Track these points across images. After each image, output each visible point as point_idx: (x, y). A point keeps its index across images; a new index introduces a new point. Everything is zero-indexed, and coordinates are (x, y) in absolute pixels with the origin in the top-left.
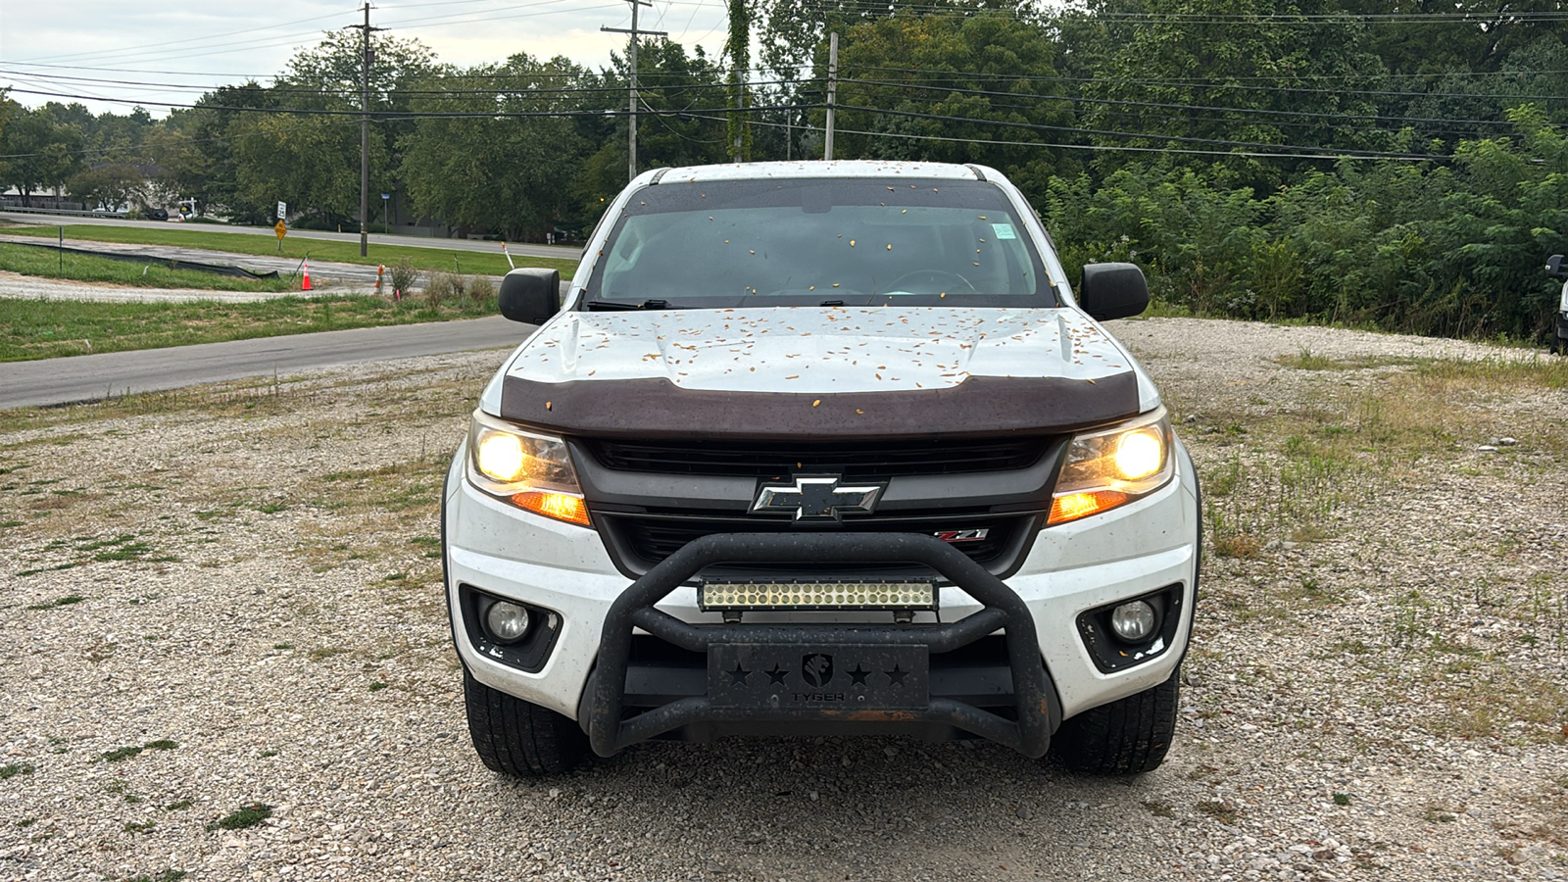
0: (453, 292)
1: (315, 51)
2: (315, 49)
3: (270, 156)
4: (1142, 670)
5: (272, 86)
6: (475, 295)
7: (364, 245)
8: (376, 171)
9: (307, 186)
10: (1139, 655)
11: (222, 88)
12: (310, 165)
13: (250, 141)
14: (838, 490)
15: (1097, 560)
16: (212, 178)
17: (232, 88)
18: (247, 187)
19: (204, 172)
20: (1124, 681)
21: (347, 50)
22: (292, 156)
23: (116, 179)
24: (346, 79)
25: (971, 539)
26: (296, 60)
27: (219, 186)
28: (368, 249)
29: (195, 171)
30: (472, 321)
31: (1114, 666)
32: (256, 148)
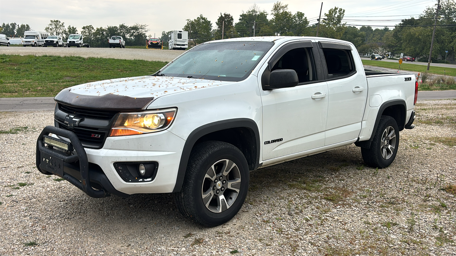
0: (441, 82)
1: (433, 7)
2: (433, 6)
3: (412, 39)
4: (142, 184)
5: (418, 18)
6: (448, 83)
7: (429, 67)
8: (446, 44)
9: (423, 49)
10: (141, 180)
11: (403, 20)
12: (425, 42)
13: (407, 35)
14: (74, 119)
15: (123, 149)
16: (396, 46)
17: (406, 20)
18: (405, 49)
19: (395, 45)
20: (134, 186)
21: (444, 6)
22: (419, 40)
23: (371, 47)
24: (442, 15)
25: (98, 137)
26: (426, 10)
27: (398, 49)
28: (430, 67)
29: (392, 44)
30: (442, 91)
31: (130, 181)
32: (409, 37)
